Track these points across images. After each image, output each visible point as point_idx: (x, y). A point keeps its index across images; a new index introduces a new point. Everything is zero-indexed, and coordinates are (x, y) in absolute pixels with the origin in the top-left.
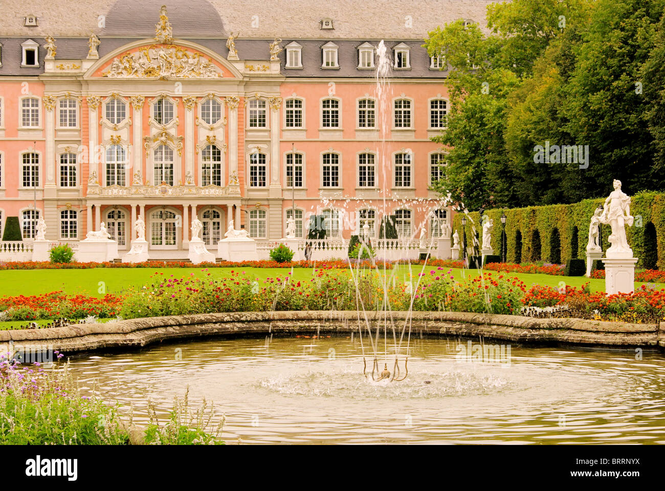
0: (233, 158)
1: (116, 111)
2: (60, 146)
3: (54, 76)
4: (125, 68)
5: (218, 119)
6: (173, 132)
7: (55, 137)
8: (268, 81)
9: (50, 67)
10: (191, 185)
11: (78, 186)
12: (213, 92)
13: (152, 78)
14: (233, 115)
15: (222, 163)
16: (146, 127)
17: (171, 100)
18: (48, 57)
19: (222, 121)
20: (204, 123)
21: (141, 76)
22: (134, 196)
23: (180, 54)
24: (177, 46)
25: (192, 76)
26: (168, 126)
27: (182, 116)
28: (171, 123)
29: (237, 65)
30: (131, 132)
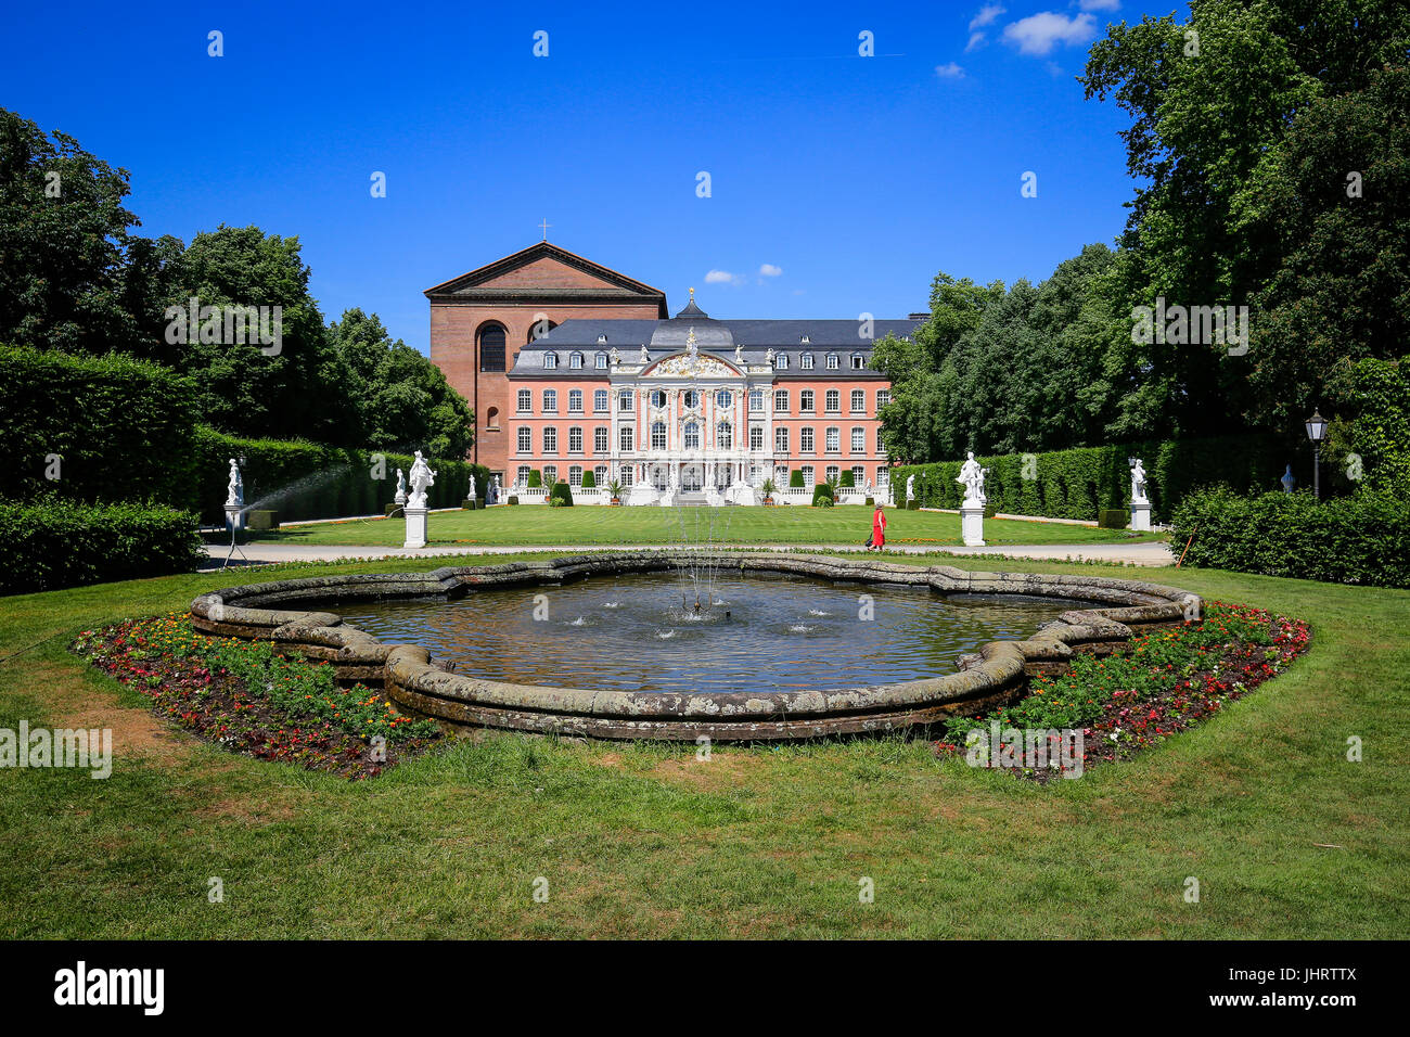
0: (740, 430)
1: (659, 399)
2: (621, 423)
3: (618, 376)
4: (665, 371)
5: (729, 405)
6: (698, 413)
7: (618, 417)
8: (762, 379)
9: (614, 370)
11: (634, 450)
12: (726, 386)
13: (684, 376)
14: (740, 402)
15: (732, 434)
16: (680, 410)
17: (697, 393)
18: (613, 363)
19: (732, 405)
20: (719, 407)
21: (676, 375)
23: (704, 361)
24: (701, 355)
25: (712, 375)
26: (694, 409)
27: (704, 403)
28: (696, 408)
29: (743, 368)
30: (669, 415)
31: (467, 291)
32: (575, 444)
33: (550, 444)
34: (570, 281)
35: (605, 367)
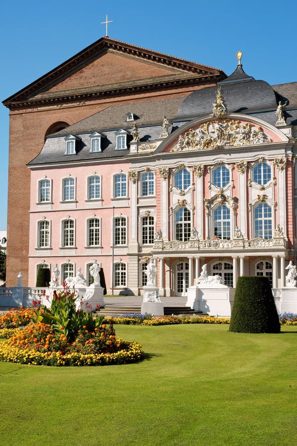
0: (282, 213)
1: (183, 180)
2: (141, 211)
4: (188, 143)
5: (268, 180)
6: (228, 193)
7: (138, 204)
9: (133, 149)
10: (240, 238)
12: (262, 156)
13: (210, 148)
14: (281, 175)
15: (272, 218)
16: (207, 192)
17: (227, 166)
18: (133, 141)
19: (272, 181)
20: (255, 184)
21: (200, 147)
22: (190, 249)
23: (234, 126)
24: (231, 119)
25: (245, 144)
26: (224, 189)
27: (235, 180)
28: (227, 186)
29: (284, 130)
30: (195, 196)
31: (39, 97)
32: (93, 238)
33: (68, 239)
34: (129, 74)
35: (126, 147)
